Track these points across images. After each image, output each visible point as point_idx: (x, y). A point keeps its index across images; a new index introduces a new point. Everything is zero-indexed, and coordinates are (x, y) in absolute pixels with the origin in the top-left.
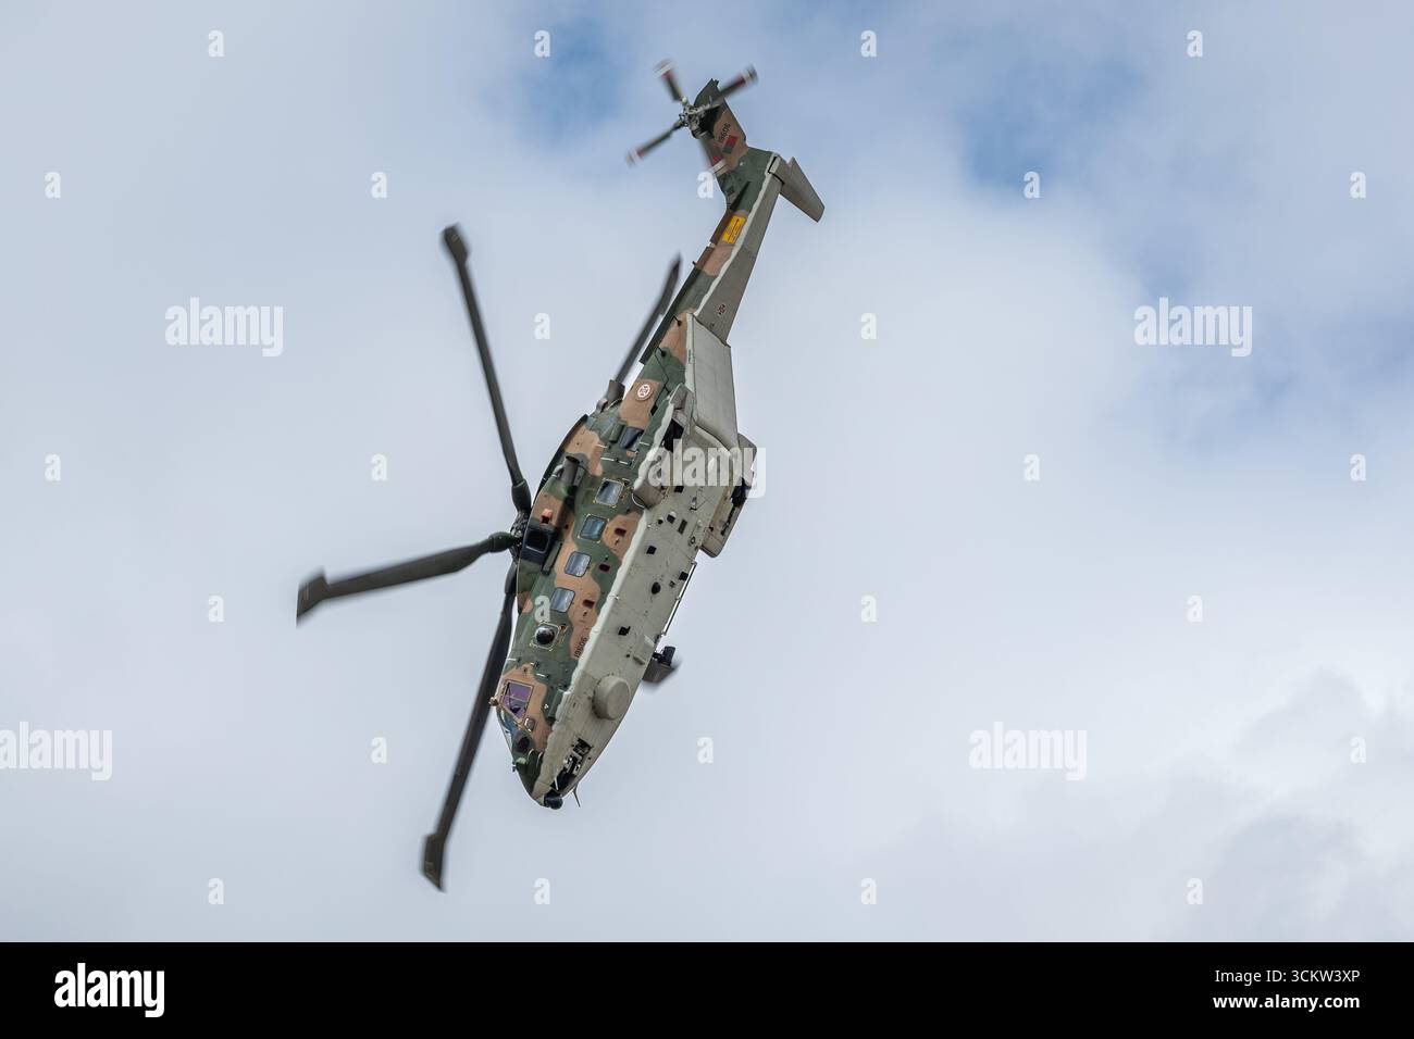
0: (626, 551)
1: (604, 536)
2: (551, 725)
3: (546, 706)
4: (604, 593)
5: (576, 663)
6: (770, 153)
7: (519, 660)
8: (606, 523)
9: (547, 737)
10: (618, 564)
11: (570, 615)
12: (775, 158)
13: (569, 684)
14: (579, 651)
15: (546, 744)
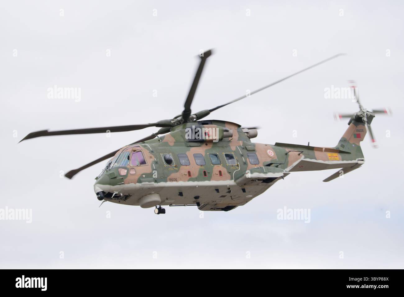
0: (216, 180)
1: (216, 166)
2: (138, 182)
3: (144, 176)
4: (197, 179)
5: (166, 181)
6: (363, 157)
7: (152, 152)
8: (220, 164)
9: (132, 183)
10: (209, 180)
11: (182, 167)
12: (363, 160)
13: (157, 183)
14: (171, 180)
15: (129, 183)
